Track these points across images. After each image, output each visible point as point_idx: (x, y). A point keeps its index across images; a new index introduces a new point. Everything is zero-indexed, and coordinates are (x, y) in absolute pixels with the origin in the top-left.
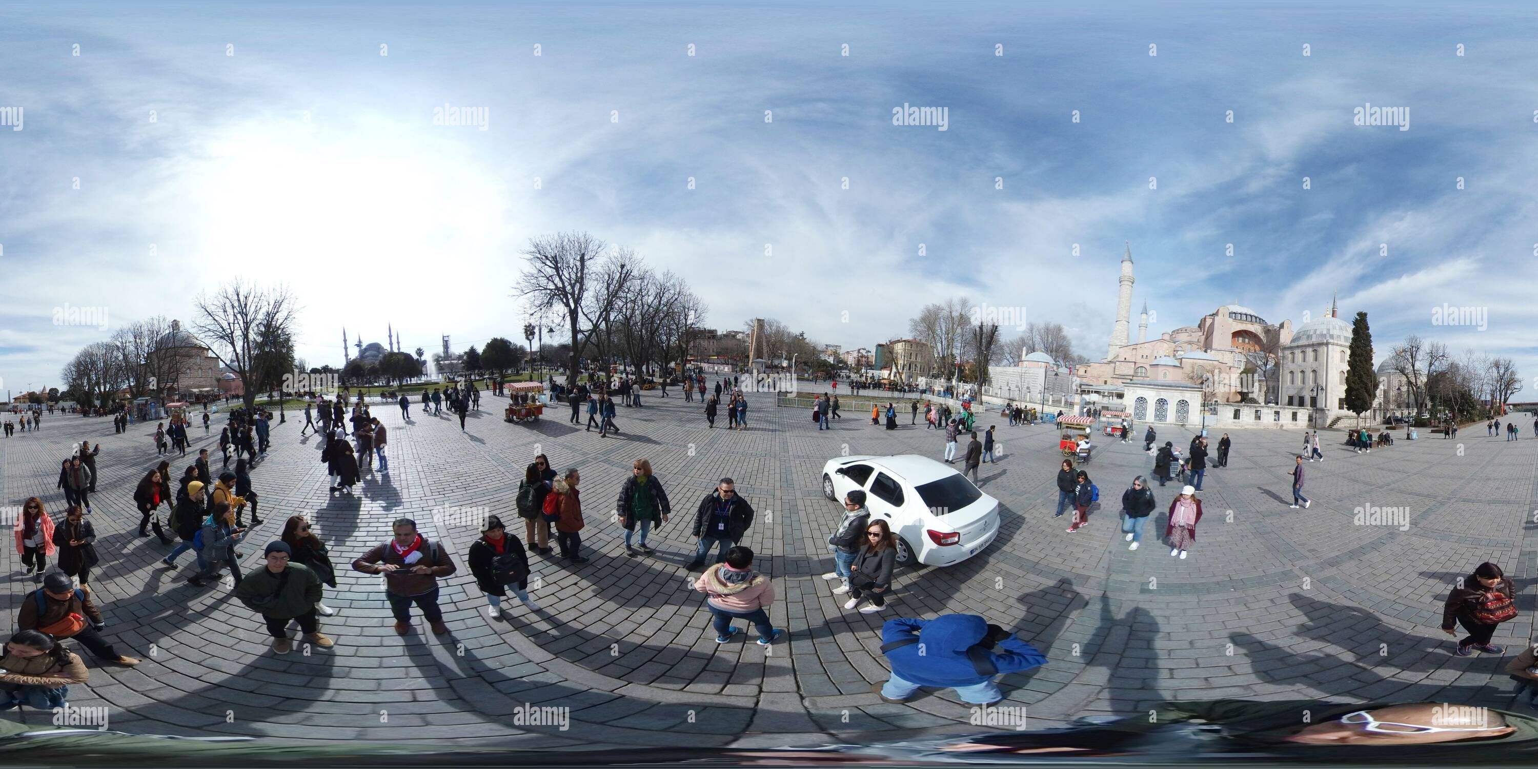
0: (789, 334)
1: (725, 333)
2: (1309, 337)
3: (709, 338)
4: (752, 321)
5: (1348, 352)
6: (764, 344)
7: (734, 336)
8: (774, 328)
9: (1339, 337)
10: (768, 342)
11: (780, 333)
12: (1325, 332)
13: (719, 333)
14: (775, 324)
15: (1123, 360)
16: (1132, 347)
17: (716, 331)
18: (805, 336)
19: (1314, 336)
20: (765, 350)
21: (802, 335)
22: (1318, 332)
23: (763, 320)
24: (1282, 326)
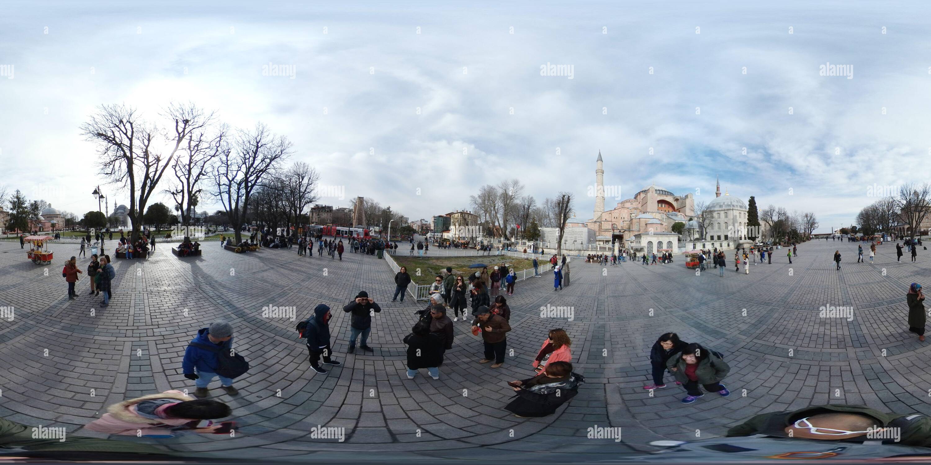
0: (379, 208)
1: (337, 208)
2: (721, 206)
3: (328, 211)
4: (355, 199)
5: (747, 214)
6: (364, 215)
7: (343, 211)
8: (369, 204)
9: (737, 206)
10: (366, 213)
11: (373, 208)
12: (729, 204)
13: (334, 209)
14: (370, 201)
15: (605, 220)
16: (609, 212)
17: (332, 207)
18: (391, 209)
19: (724, 206)
20: (364, 219)
21: (389, 208)
22: (726, 204)
23: (363, 198)
24: (687, 197)
